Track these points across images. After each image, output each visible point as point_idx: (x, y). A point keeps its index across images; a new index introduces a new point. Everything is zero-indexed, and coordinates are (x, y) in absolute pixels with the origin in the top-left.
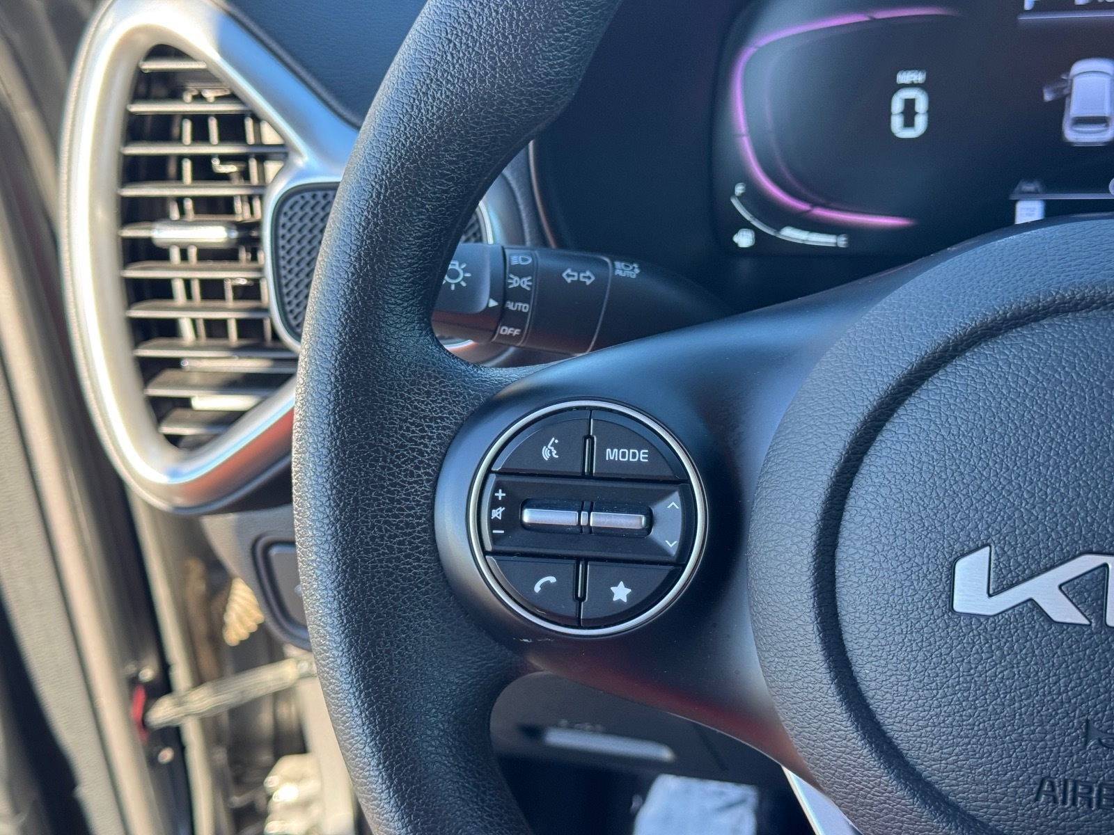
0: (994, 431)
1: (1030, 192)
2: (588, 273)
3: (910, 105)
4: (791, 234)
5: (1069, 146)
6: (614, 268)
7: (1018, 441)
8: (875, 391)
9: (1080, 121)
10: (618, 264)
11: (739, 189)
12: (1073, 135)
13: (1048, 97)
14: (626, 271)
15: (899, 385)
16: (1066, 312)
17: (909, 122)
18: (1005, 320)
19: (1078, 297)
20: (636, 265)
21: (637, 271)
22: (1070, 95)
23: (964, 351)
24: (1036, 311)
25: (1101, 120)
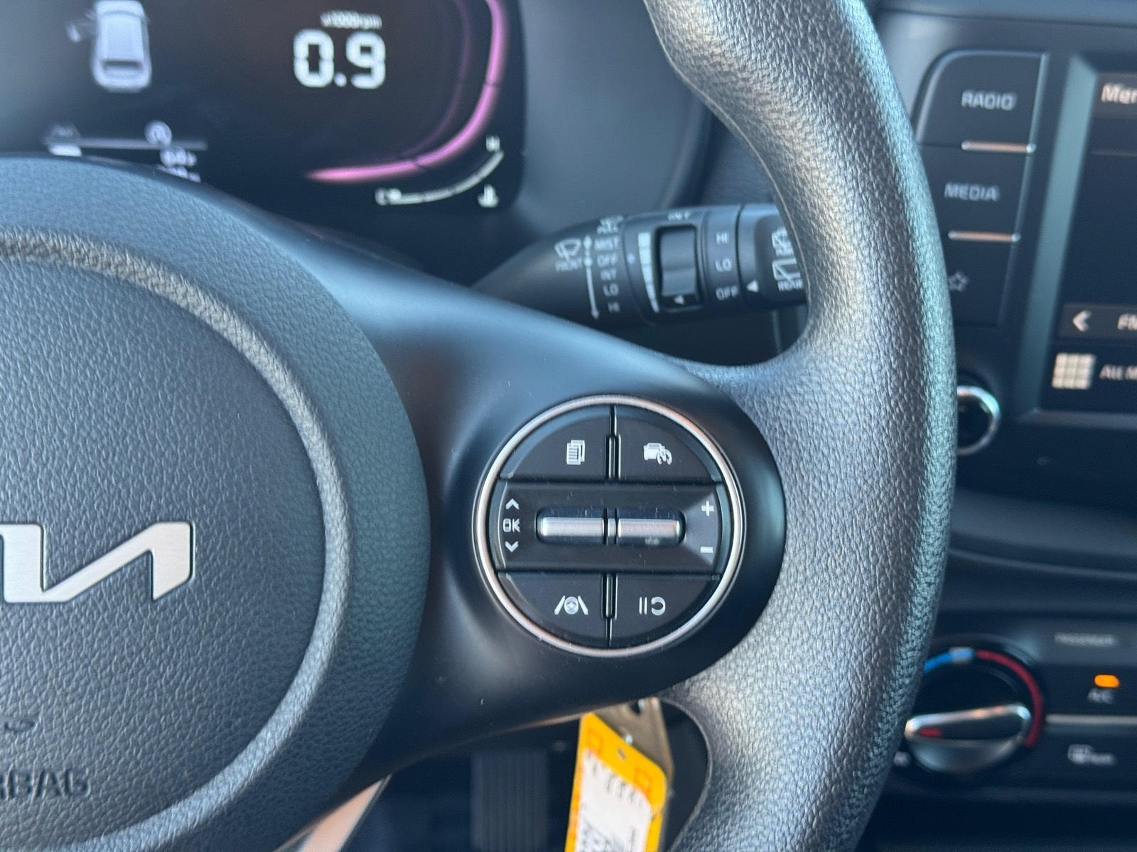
1: (66, 138)
5: (103, 90)
9: (111, 64)
12: (108, 79)
13: (75, 36)
25: (132, 65)
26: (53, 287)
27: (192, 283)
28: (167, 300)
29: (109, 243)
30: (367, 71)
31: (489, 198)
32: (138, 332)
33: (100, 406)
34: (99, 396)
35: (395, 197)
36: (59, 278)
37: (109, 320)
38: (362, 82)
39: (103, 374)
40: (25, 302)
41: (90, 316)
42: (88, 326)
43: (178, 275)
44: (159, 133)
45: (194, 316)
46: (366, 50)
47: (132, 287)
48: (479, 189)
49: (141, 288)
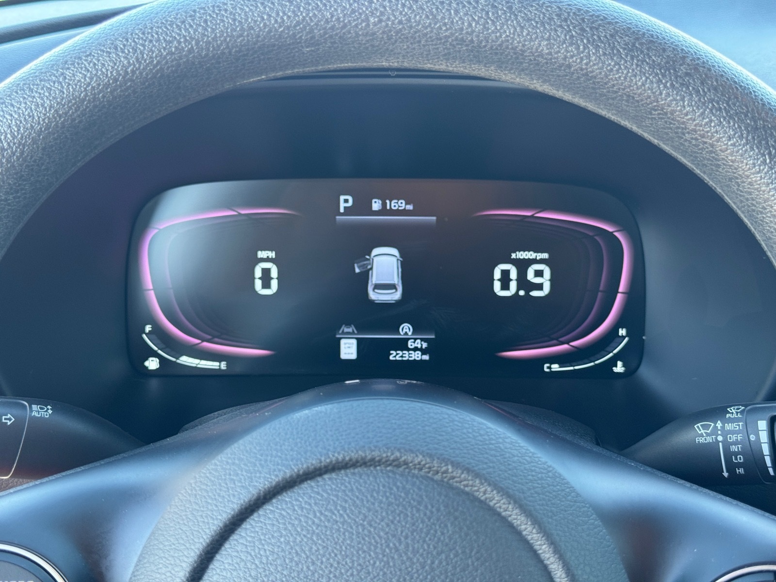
0: (291, 560)
1: (348, 333)
2: (9, 416)
3: (266, 272)
4: (186, 360)
5: (372, 302)
6: (31, 411)
7: (308, 567)
8: (208, 531)
9: (378, 287)
10: (34, 407)
11: (148, 328)
12: (373, 295)
13: (357, 270)
14: (40, 412)
15: (226, 526)
16: (340, 469)
17: (266, 284)
18: (298, 476)
19: (347, 458)
20: (49, 407)
21: (50, 412)
22: (371, 269)
23: (271, 498)
24: (320, 469)
25: (393, 287)
26: (404, 488)
27: (489, 485)
28: (473, 495)
29: (438, 458)
30: (540, 287)
31: (619, 368)
32: (456, 518)
33: (433, 569)
34: (433, 563)
35: (555, 367)
36: (407, 481)
37: (438, 510)
38: (535, 293)
39: (435, 548)
40: (387, 498)
41: (426, 507)
42: (425, 514)
43: (480, 480)
44: (406, 329)
45: (489, 506)
46: (539, 273)
47: (451, 487)
48: (613, 362)
49: (457, 488)
